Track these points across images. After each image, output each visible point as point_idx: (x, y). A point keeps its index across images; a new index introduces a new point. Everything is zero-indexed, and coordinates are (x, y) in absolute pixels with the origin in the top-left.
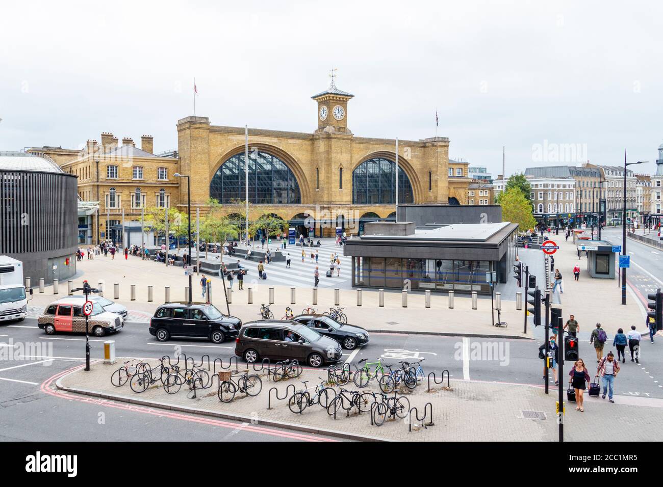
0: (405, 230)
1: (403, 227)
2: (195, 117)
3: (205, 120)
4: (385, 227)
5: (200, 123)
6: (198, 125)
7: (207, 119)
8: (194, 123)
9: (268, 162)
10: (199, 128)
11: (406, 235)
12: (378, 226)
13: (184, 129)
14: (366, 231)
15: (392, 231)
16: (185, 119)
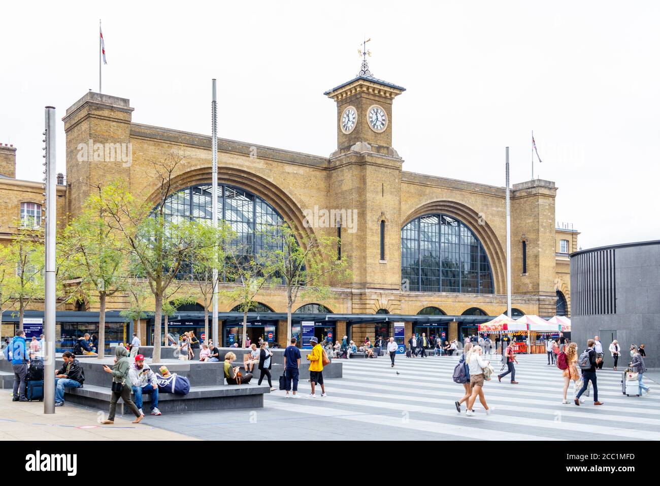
3: (122, 103)
5: (112, 108)
6: (106, 113)
7: (126, 101)
10: (109, 119)
13: (77, 124)
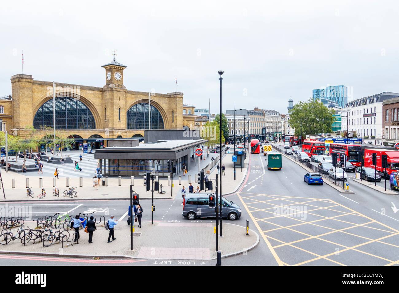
0: (131, 144)
1: (130, 142)
2: (23, 75)
3: (30, 77)
4: (120, 142)
6: (24, 80)
11: (131, 147)
12: (116, 142)
13: (15, 82)
15: (124, 145)
16: (16, 75)
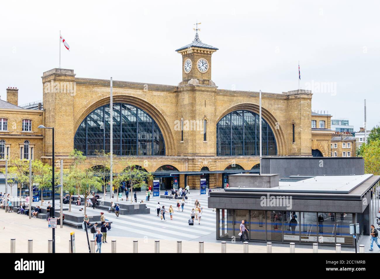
0: (270, 182)
1: (267, 179)
2: (61, 69)
3: (70, 72)
4: (249, 179)
5: (66, 75)
6: (63, 78)
7: (72, 71)
8: (59, 75)
9: (133, 114)
10: (64, 80)
11: (270, 187)
12: (242, 178)
13: (49, 81)
14: (231, 183)
15: (257, 183)
16: (50, 71)
